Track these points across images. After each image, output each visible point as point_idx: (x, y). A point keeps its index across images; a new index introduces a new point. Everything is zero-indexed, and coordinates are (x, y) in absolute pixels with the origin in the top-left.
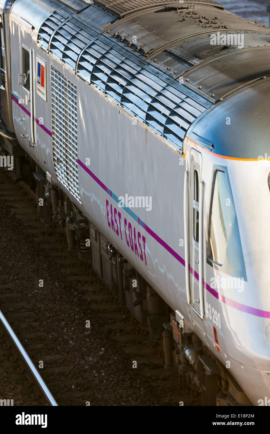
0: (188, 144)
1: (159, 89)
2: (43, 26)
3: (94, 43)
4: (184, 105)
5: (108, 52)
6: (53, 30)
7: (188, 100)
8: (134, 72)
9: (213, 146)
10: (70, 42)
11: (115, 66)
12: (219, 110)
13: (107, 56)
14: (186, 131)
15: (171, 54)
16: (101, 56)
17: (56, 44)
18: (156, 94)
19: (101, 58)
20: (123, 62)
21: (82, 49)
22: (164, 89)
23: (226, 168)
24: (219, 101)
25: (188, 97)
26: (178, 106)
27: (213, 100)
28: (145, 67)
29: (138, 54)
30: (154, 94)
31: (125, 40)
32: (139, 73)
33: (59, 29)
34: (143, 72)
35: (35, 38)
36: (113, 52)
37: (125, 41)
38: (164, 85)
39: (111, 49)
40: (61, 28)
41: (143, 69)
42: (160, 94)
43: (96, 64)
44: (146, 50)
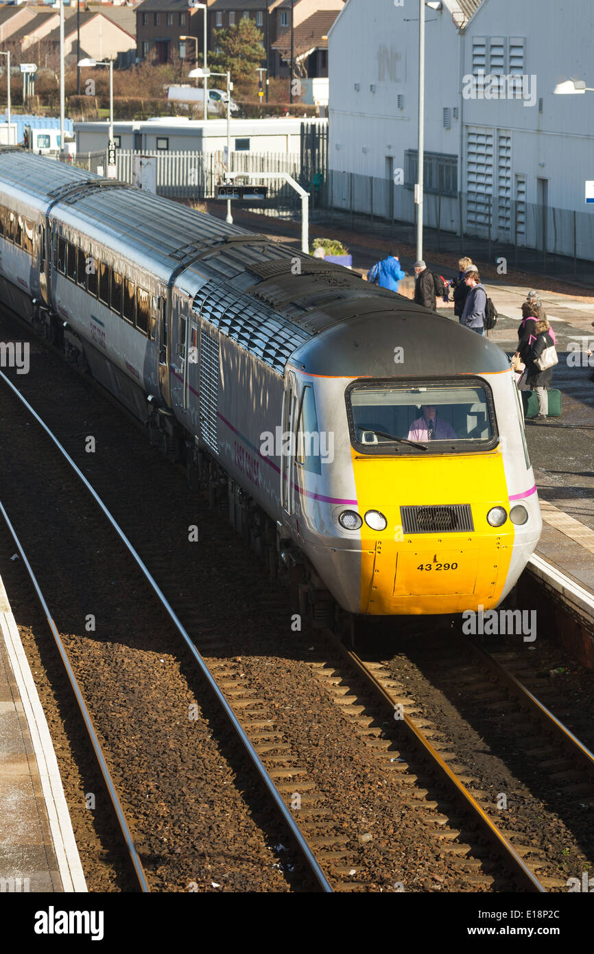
0: (288, 368)
1: (276, 330)
2: (198, 293)
3: (237, 302)
4: (292, 340)
5: (246, 308)
6: (206, 295)
7: (296, 336)
8: (261, 320)
9: (304, 367)
10: (217, 304)
11: (248, 318)
12: (315, 341)
13: (245, 311)
14: (287, 358)
15: (294, 304)
16: (239, 311)
17: (207, 308)
18: (273, 334)
19: (239, 313)
20: (255, 315)
21: (225, 308)
22: (280, 330)
23: (312, 383)
24: (317, 333)
25: (295, 334)
26: (287, 341)
27: (312, 334)
28: (272, 316)
29: (268, 307)
30: (271, 335)
31: (267, 300)
32: (265, 321)
33: (211, 294)
34: (269, 320)
35: (190, 306)
36: (250, 308)
37: (262, 298)
38: (281, 327)
39: (249, 305)
40: (213, 293)
41: (269, 318)
42: (276, 334)
43: (234, 318)
44: (275, 303)
